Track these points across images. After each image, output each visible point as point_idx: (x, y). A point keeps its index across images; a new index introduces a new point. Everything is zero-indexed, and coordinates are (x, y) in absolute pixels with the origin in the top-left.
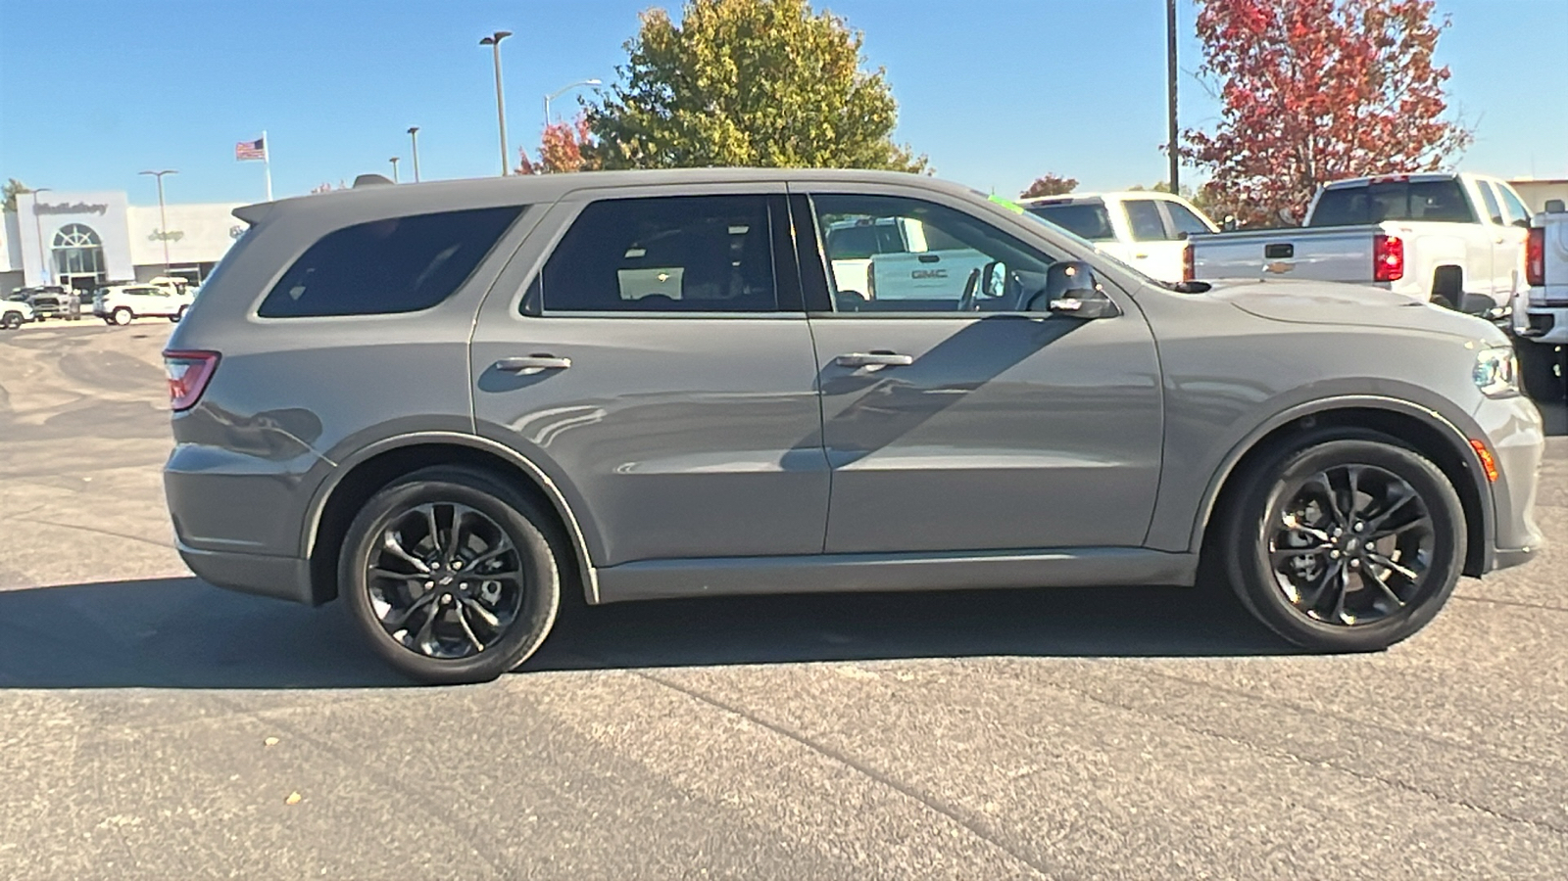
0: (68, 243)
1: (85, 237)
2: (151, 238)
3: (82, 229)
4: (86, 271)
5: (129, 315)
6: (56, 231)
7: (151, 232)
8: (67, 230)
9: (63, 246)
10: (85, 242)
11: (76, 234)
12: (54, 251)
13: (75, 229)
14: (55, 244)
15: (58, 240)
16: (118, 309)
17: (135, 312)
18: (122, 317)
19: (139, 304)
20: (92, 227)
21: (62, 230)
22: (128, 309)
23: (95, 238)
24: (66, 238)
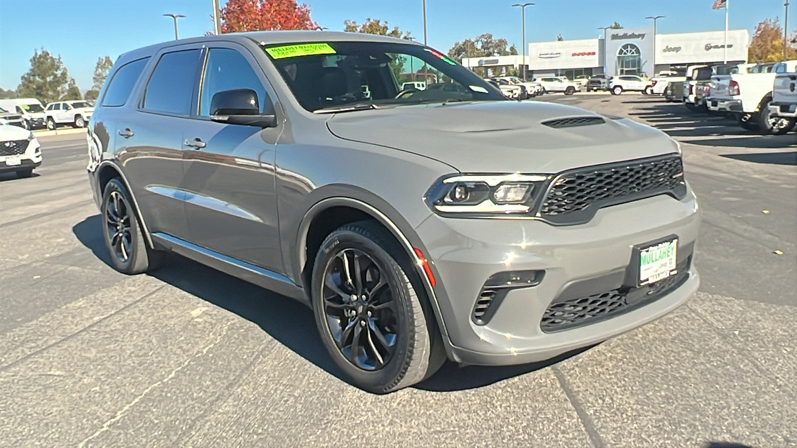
0: (625, 54)
1: (633, 50)
2: (665, 51)
3: (633, 46)
4: (632, 67)
5: (620, 90)
6: (620, 48)
7: (665, 48)
8: (625, 47)
9: (623, 55)
10: (633, 53)
11: (629, 49)
12: (618, 57)
13: (629, 46)
14: (619, 54)
15: (621, 52)
16: (616, 87)
17: (624, 88)
18: (618, 91)
19: (626, 84)
20: (637, 45)
21: (623, 47)
22: (620, 87)
23: (638, 51)
24: (625, 51)
